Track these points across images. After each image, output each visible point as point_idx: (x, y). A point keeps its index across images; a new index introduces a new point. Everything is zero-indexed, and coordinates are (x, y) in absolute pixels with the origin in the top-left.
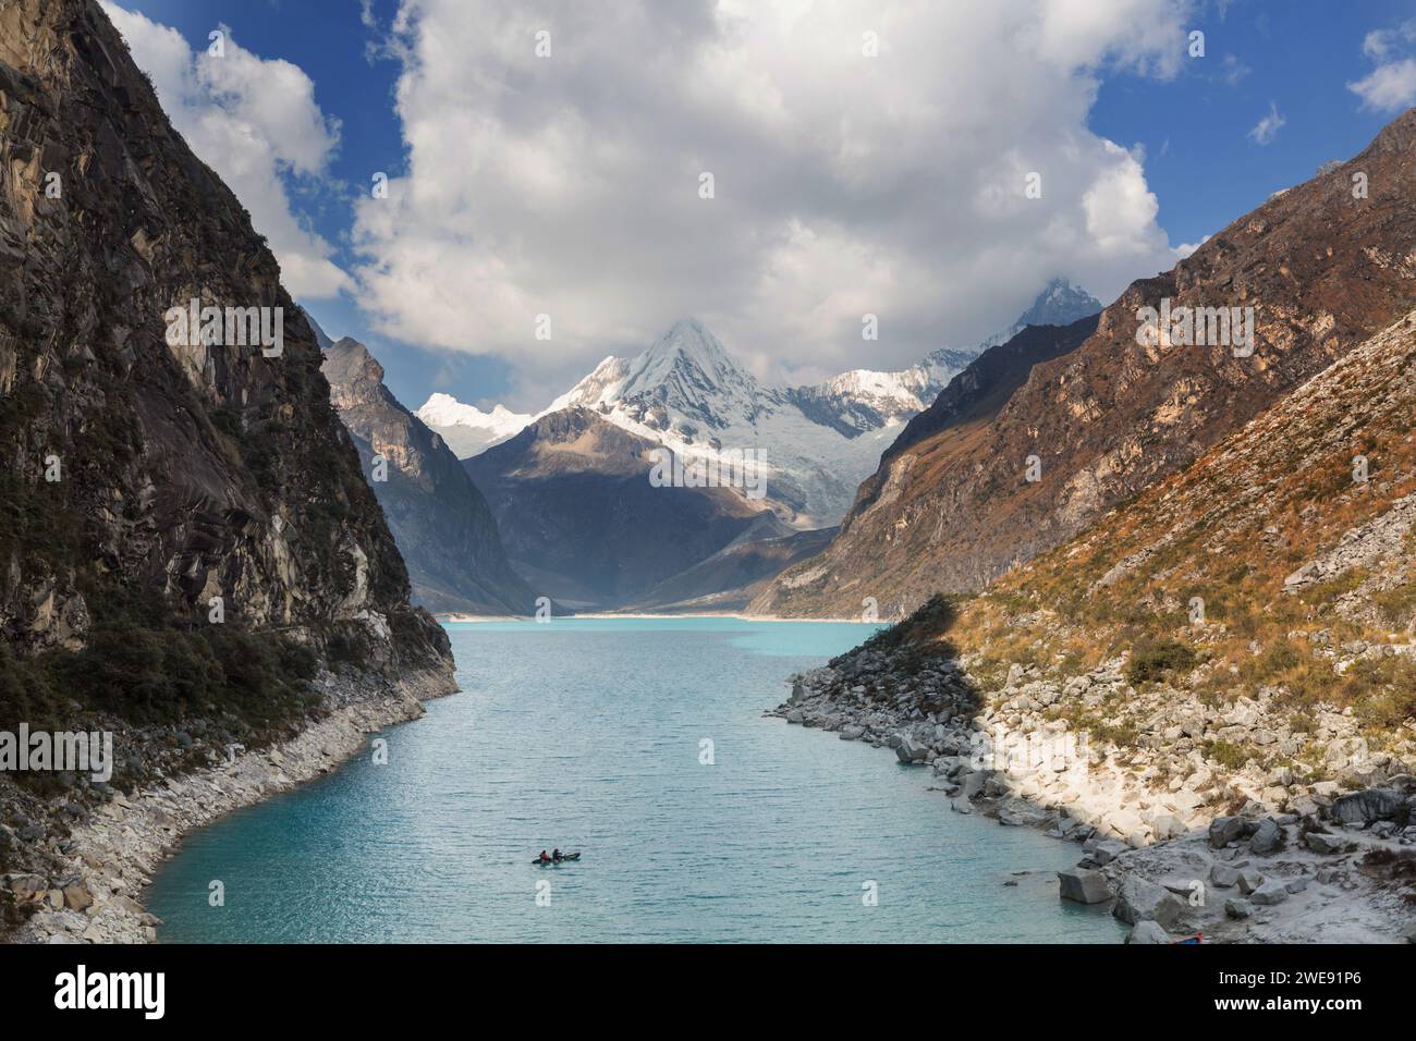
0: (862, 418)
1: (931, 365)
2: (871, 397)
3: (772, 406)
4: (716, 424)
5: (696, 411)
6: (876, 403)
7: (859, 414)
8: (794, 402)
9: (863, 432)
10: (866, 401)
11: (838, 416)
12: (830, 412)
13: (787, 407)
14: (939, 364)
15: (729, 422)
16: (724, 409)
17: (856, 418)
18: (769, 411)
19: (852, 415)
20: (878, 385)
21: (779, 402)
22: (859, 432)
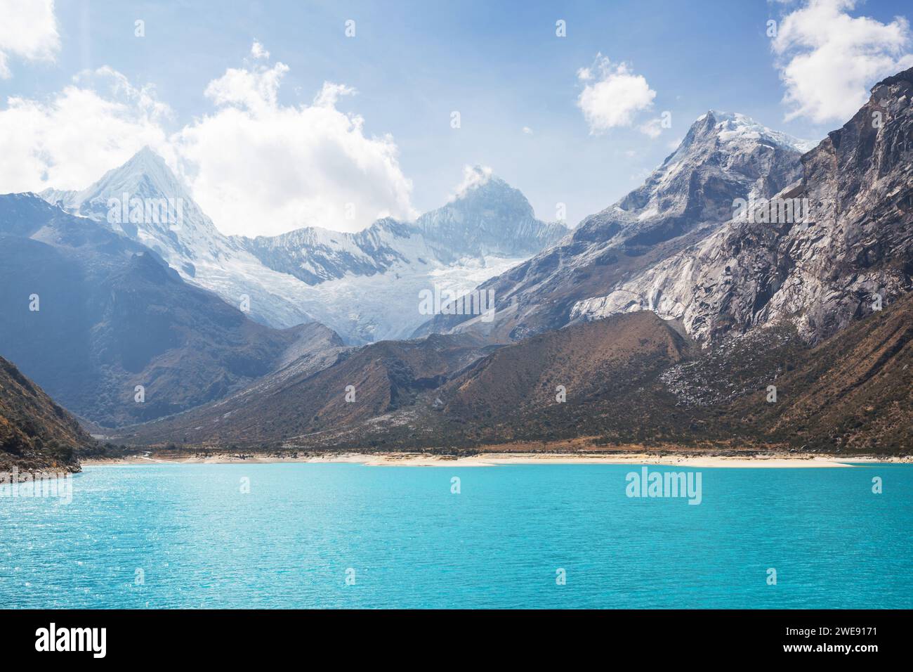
0: (321, 269)
1: (379, 230)
2: (329, 251)
3: (229, 251)
4: (184, 253)
5: (163, 236)
6: (333, 256)
7: (317, 264)
8: (250, 250)
9: (323, 280)
10: (325, 254)
11: (298, 265)
12: (290, 261)
13: (244, 254)
14: (385, 229)
15: (197, 254)
16: (190, 241)
17: (316, 268)
18: (227, 255)
19: (312, 264)
20: (333, 241)
21: (236, 248)
22: (321, 281)
